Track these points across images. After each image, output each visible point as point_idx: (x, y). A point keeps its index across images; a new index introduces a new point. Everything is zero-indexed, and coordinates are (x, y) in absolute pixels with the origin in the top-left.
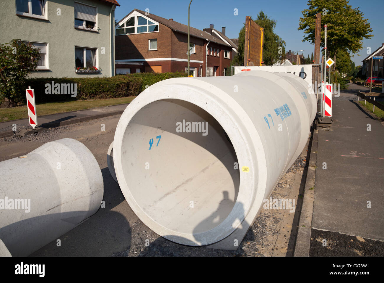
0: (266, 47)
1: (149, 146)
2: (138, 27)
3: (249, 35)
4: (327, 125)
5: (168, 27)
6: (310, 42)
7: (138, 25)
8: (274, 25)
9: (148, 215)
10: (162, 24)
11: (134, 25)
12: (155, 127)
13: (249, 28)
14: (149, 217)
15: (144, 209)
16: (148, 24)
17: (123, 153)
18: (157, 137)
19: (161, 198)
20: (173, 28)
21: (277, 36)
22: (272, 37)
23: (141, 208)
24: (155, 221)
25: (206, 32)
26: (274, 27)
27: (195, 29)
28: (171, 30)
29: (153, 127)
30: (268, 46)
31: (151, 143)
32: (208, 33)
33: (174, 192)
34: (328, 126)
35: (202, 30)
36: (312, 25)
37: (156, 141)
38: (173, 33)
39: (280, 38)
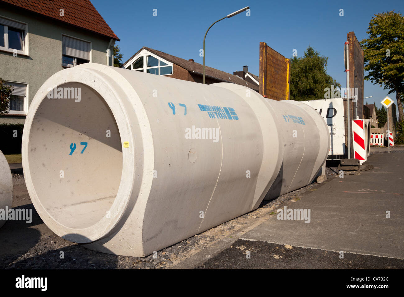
0: (315, 92)
1: (70, 150)
2: (147, 69)
3: (264, 65)
4: (351, 168)
5: (184, 68)
6: (372, 82)
7: (148, 67)
8: (325, 63)
9: (49, 215)
10: (176, 65)
11: (143, 67)
12: (78, 131)
13: (264, 57)
14: (51, 216)
15: (48, 209)
16: (160, 66)
17: (31, 150)
18: (82, 143)
19: (75, 204)
20: (191, 69)
21: (329, 78)
22: (322, 79)
23: (44, 208)
24: (56, 221)
25: (237, 76)
26: (325, 67)
27: (222, 72)
28: (187, 71)
29: (74, 129)
30: (317, 91)
31: (73, 148)
32: (240, 77)
33: (95, 202)
34: (353, 169)
35: (233, 74)
36: (372, 59)
37: (79, 148)
38: (190, 76)
39: (333, 79)
